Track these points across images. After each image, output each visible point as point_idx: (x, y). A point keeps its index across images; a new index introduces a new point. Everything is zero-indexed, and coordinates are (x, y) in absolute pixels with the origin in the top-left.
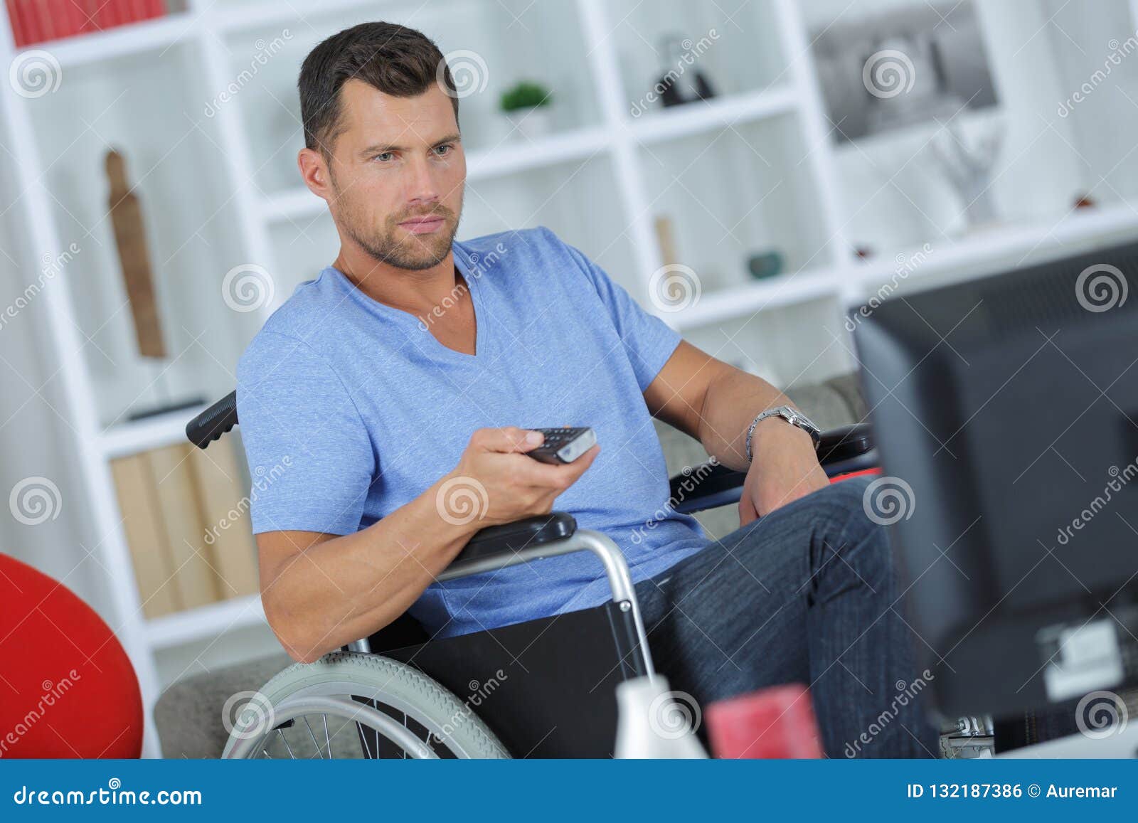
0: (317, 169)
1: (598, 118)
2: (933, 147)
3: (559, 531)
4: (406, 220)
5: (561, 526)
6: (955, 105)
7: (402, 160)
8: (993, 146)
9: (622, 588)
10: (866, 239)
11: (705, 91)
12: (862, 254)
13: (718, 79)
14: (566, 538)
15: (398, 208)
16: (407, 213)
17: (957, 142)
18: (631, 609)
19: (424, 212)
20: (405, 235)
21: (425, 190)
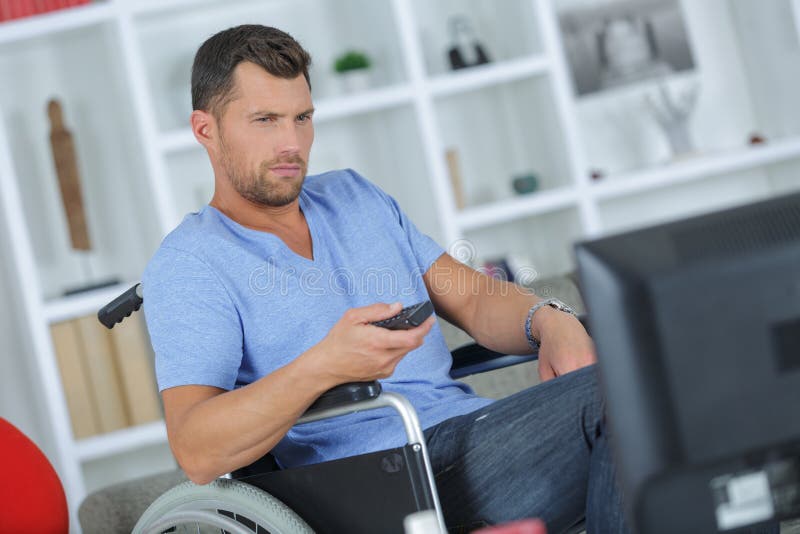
0: (206, 125)
1: (404, 78)
2: (647, 99)
3: (369, 393)
4: (277, 165)
5: (371, 389)
6: (664, 68)
7: (276, 123)
8: (691, 98)
9: (415, 434)
10: (598, 166)
11: (483, 59)
12: (596, 176)
13: (492, 49)
14: (374, 397)
15: (271, 156)
16: (278, 161)
17: (664, 94)
18: (421, 450)
19: (291, 162)
20: (273, 177)
21: (293, 147)
